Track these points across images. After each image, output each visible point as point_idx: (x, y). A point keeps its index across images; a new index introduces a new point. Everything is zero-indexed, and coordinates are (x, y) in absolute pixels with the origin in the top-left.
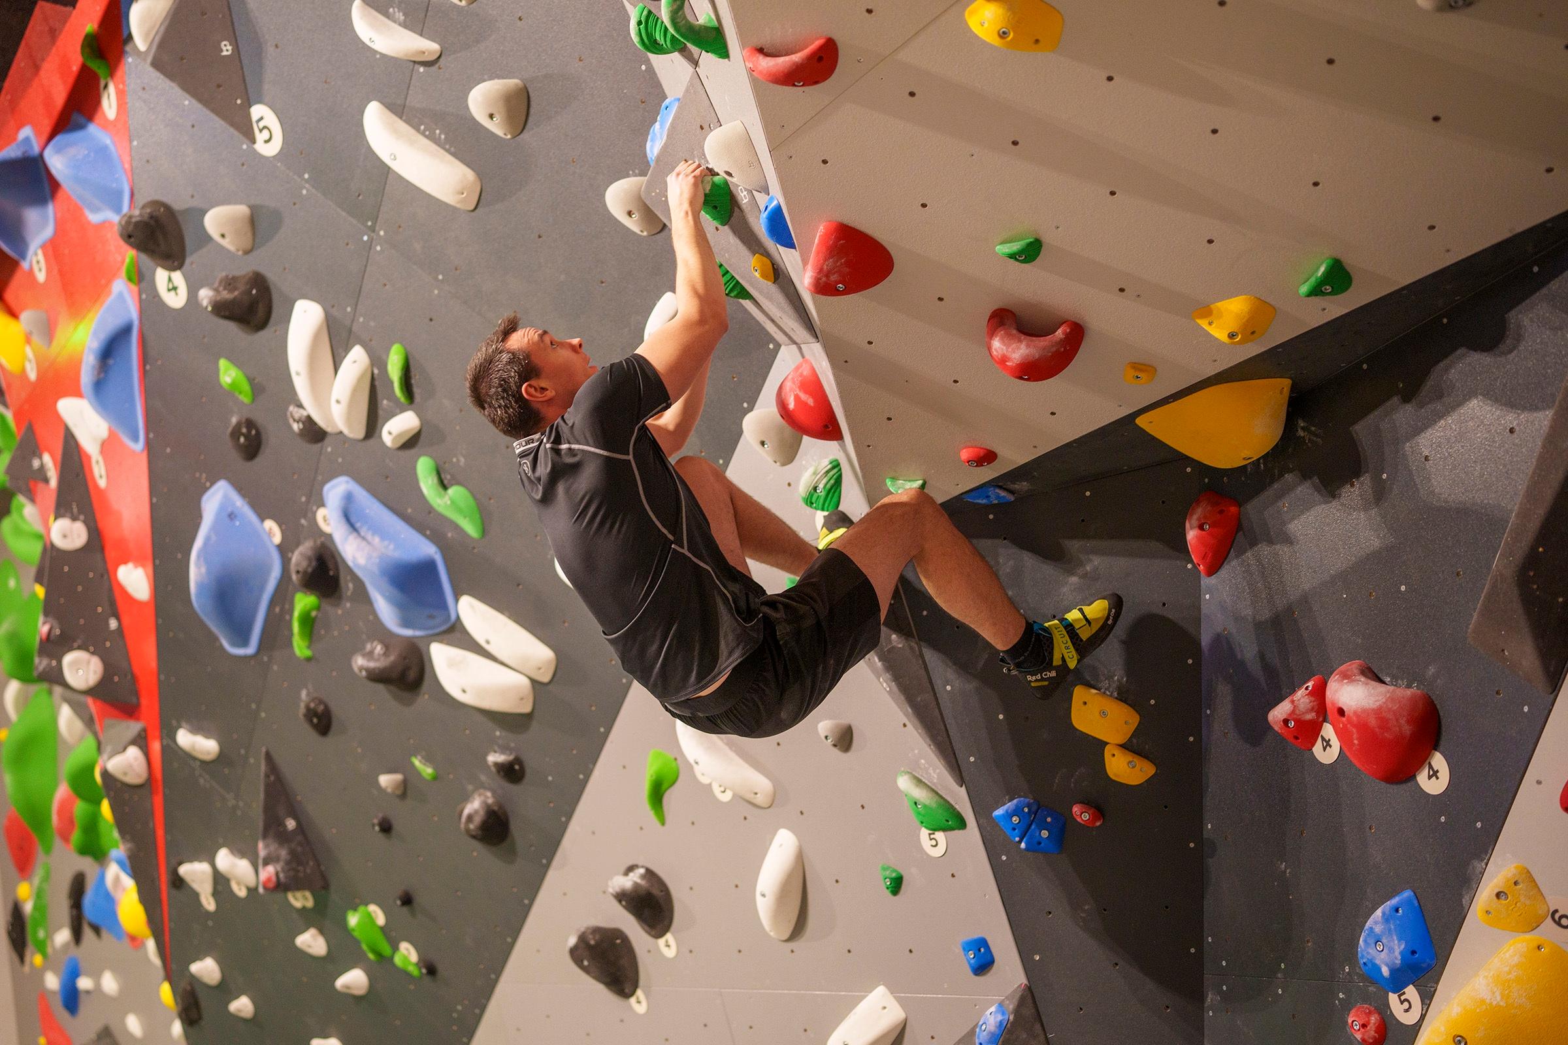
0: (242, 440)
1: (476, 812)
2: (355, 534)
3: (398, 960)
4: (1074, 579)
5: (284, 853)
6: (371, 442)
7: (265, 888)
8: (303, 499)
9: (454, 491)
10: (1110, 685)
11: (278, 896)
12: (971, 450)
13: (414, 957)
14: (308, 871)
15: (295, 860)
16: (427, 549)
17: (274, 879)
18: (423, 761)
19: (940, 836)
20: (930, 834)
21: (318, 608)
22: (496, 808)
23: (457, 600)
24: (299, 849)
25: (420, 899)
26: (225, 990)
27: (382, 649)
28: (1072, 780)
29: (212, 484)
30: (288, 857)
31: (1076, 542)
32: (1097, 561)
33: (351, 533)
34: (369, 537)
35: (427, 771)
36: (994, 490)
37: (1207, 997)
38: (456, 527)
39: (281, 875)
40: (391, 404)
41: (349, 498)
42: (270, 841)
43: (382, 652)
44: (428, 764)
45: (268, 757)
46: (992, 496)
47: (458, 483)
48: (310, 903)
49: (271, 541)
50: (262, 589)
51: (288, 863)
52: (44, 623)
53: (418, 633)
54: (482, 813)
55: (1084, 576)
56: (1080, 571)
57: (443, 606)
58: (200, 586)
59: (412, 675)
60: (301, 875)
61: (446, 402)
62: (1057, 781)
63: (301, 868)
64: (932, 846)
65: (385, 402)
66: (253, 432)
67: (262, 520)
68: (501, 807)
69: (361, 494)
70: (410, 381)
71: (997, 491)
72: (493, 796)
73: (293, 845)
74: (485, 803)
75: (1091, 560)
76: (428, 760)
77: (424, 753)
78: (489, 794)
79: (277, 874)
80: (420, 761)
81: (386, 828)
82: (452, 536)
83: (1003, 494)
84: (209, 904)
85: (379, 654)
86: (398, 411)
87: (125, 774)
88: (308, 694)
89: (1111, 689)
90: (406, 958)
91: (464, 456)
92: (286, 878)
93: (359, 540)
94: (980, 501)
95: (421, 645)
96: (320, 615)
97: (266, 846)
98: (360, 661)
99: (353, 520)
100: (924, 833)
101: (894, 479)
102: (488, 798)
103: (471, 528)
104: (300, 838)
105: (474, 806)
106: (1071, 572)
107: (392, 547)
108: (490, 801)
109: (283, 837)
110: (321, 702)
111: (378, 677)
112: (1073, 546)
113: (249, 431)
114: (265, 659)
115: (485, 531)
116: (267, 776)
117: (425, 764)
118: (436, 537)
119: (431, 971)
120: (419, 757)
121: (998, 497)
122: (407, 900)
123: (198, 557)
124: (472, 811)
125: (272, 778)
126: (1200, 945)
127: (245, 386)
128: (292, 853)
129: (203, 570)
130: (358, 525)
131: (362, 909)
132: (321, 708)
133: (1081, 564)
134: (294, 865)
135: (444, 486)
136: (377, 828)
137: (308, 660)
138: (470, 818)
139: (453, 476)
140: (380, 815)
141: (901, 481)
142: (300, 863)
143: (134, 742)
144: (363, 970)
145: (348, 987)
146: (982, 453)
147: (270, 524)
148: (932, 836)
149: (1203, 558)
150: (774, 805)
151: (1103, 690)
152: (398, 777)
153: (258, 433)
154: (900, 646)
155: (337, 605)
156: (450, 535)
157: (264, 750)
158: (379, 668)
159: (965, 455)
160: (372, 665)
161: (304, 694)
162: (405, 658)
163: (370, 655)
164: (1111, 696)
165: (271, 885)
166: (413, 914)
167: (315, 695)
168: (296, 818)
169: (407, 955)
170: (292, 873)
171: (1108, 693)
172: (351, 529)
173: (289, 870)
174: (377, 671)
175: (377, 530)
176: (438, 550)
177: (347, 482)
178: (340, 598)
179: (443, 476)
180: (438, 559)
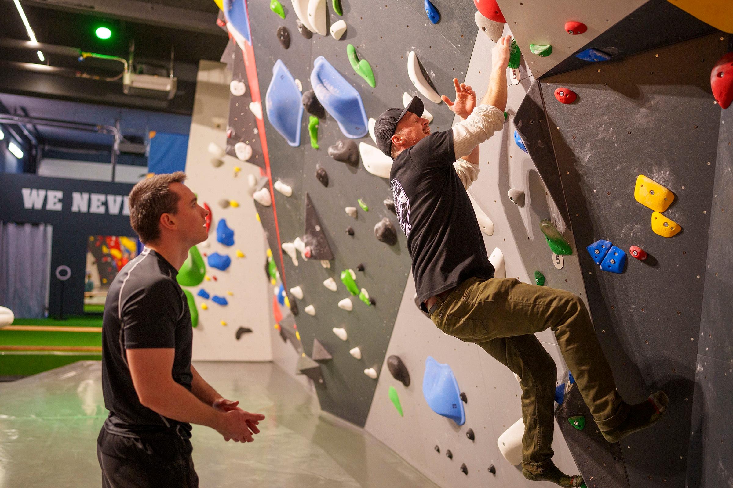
0: (282, 38)
1: (380, 228)
2: (321, 84)
3: (361, 297)
4: (643, 110)
5: (314, 241)
6: (329, 37)
7: (306, 257)
8: (308, 68)
9: (363, 62)
10: (658, 176)
11: (314, 261)
12: (570, 23)
13: (367, 296)
14: (325, 251)
15: (319, 245)
16: (354, 94)
17: (310, 253)
18: (363, 202)
19: (561, 257)
20: (556, 256)
21: (318, 124)
22: (390, 227)
23: (368, 120)
24: (321, 240)
25: (368, 269)
26: (305, 302)
27: (342, 145)
28: (632, 232)
29: (276, 61)
30: (316, 244)
31: (647, 87)
32: (658, 98)
33: (319, 84)
34: (328, 87)
35: (364, 206)
36: (592, 51)
37: (697, 368)
38: (365, 82)
39: (313, 252)
40: (334, 16)
41: (322, 67)
42: (308, 235)
43: (342, 146)
44: (364, 203)
45: (308, 196)
46: (592, 56)
47: (364, 58)
48: (329, 266)
49: (298, 90)
50: (297, 114)
51: (316, 246)
52: (229, 129)
53: (355, 137)
54: (382, 229)
55: (650, 108)
56: (648, 105)
57: (363, 124)
58: (271, 111)
59: (353, 158)
60: (322, 252)
61: (355, 14)
62: (623, 232)
63: (322, 249)
64: (557, 263)
65: (332, 15)
66: (286, 34)
67: (295, 79)
68: (392, 226)
69: (328, 65)
70: (340, 3)
71: (595, 52)
72: (390, 221)
73: (319, 238)
74: (385, 224)
75: (655, 98)
76: (365, 201)
77: (362, 198)
78: (388, 220)
79: (311, 251)
80: (361, 202)
81: (351, 233)
82: (364, 86)
83: (598, 54)
84: (296, 263)
85: (340, 147)
86: (337, 20)
87: (261, 200)
88: (319, 166)
89: (659, 179)
90: (364, 296)
91: (365, 44)
92: (316, 253)
93: (322, 87)
94: (585, 59)
95: (357, 143)
96: (319, 127)
97: (307, 238)
98: (331, 150)
99: (322, 78)
100: (554, 255)
101: (534, 44)
102: (387, 222)
103: (370, 83)
104: (321, 235)
105: (379, 225)
106: (642, 106)
107: (338, 92)
108: (388, 223)
109: (314, 234)
110: (323, 170)
111: (339, 158)
112: (645, 89)
113: (284, 34)
114: (303, 148)
115: (376, 84)
116: (308, 205)
117: (363, 203)
118: (358, 87)
119: (373, 303)
120: (361, 200)
121: (596, 56)
122: (362, 269)
123: (269, 97)
124: (378, 228)
125: (310, 206)
126: (696, 336)
127: (281, 10)
128: (318, 242)
129: (271, 103)
130: (324, 81)
131: (347, 271)
132: (323, 173)
133: (648, 100)
134: (319, 247)
135: (358, 60)
136: (348, 233)
137: (318, 149)
138: (377, 230)
139: (362, 56)
140: (349, 227)
141: (538, 46)
142: (321, 247)
143: (265, 186)
144: (351, 300)
145: (344, 307)
146: (576, 25)
147: (297, 81)
148: (558, 257)
149: (720, 96)
150: (493, 235)
151: (654, 179)
152: (354, 209)
153: (288, 35)
154: (543, 147)
155: (325, 122)
156: (362, 86)
157: (306, 192)
158: (338, 154)
159: (567, 26)
160: (336, 152)
161: (317, 166)
162: (350, 150)
163: (336, 148)
164: (659, 183)
165: (309, 255)
166: (365, 275)
167: (321, 167)
168: (320, 225)
169: (364, 295)
170: (318, 251)
171: (657, 181)
172: (319, 82)
173: (317, 250)
174: (337, 155)
175: (333, 83)
176: (359, 95)
177: (322, 59)
178: (325, 119)
179: (357, 54)
180: (359, 98)
